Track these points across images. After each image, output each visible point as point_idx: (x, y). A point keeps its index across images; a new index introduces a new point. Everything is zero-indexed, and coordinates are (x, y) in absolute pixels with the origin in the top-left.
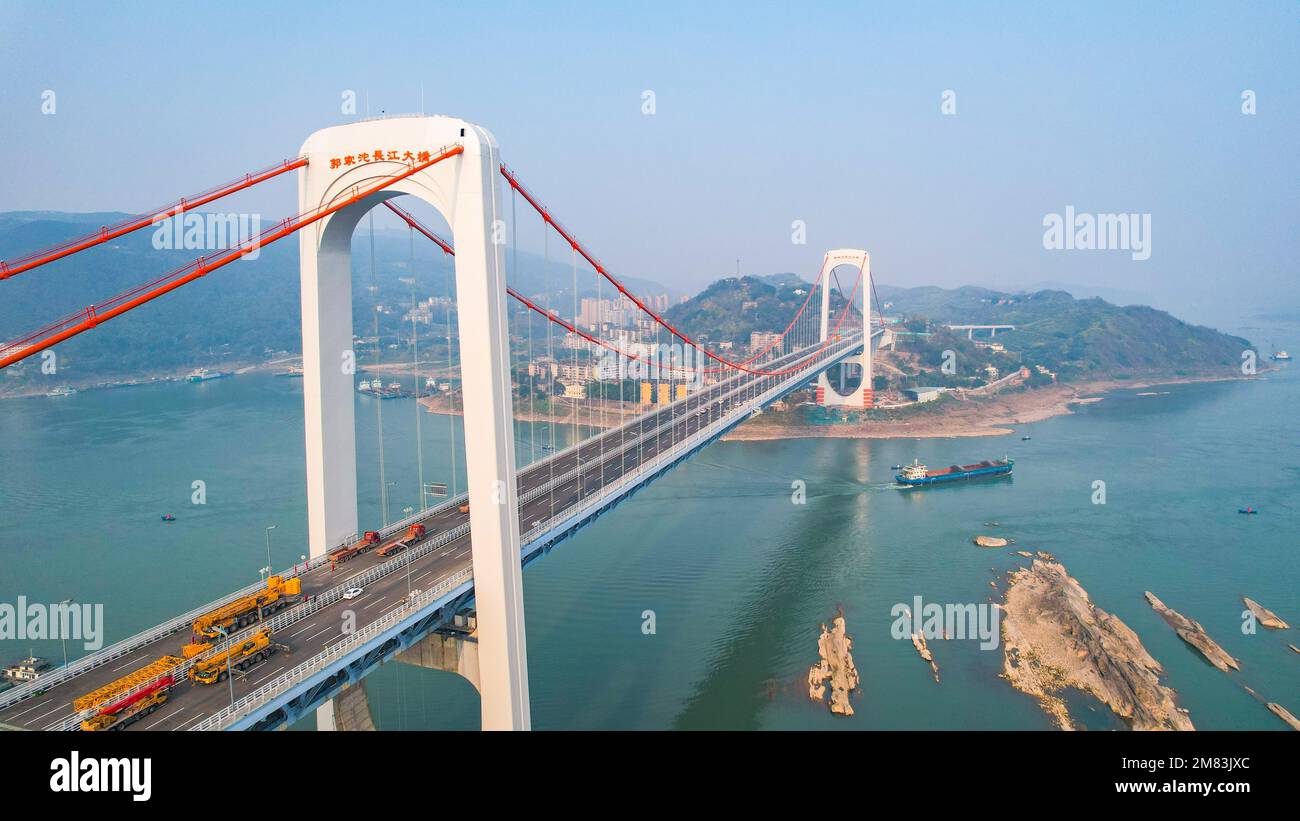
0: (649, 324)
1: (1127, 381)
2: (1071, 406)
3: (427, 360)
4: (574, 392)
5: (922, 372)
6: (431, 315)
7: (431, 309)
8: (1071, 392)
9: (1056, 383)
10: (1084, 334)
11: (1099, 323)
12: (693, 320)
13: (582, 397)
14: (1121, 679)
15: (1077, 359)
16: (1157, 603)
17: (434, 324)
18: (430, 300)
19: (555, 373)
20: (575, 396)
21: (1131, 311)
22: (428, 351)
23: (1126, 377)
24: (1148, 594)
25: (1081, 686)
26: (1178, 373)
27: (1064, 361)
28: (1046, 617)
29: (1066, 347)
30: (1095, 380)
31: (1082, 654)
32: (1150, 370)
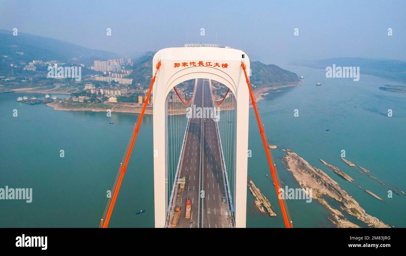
0: (126, 71)
1: (272, 87)
2: (263, 96)
3: (41, 86)
4: (113, 100)
5: (222, 88)
6: (35, 67)
7: (35, 65)
8: (260, 91)
9: (256, 89)
10: (259, 73)
11: (263, 70)
12: (143, 70)
13: (116, 101)
14: (335, 190)
15: (259, 81)
16: (325, 163)
17: (37, 71)
18: (34, 61)
19: (102, 93)
20: (113, 101)
21: (270, 66)
22: (40, 83)
23: (271, 86)
24: (321, 160)
25: (325, 194)
26: (283, 84)
27: (256, 81)
28: (304, 172)
29: (255, 77)
30: (264, 87)
31: (320, 183)
32: (277, 84)
